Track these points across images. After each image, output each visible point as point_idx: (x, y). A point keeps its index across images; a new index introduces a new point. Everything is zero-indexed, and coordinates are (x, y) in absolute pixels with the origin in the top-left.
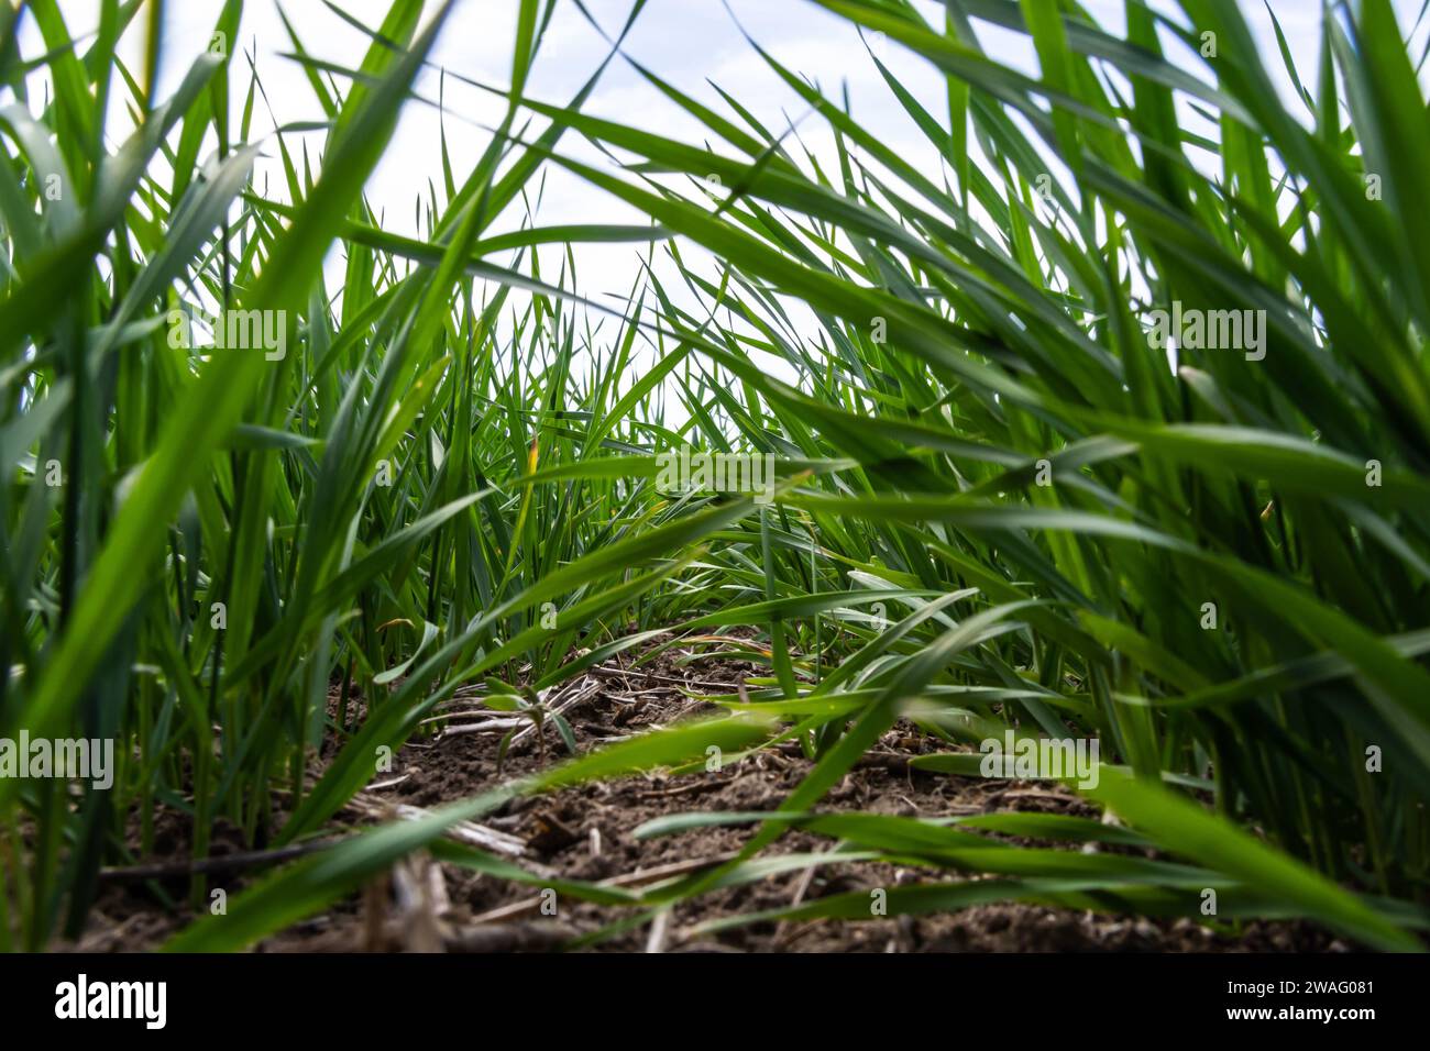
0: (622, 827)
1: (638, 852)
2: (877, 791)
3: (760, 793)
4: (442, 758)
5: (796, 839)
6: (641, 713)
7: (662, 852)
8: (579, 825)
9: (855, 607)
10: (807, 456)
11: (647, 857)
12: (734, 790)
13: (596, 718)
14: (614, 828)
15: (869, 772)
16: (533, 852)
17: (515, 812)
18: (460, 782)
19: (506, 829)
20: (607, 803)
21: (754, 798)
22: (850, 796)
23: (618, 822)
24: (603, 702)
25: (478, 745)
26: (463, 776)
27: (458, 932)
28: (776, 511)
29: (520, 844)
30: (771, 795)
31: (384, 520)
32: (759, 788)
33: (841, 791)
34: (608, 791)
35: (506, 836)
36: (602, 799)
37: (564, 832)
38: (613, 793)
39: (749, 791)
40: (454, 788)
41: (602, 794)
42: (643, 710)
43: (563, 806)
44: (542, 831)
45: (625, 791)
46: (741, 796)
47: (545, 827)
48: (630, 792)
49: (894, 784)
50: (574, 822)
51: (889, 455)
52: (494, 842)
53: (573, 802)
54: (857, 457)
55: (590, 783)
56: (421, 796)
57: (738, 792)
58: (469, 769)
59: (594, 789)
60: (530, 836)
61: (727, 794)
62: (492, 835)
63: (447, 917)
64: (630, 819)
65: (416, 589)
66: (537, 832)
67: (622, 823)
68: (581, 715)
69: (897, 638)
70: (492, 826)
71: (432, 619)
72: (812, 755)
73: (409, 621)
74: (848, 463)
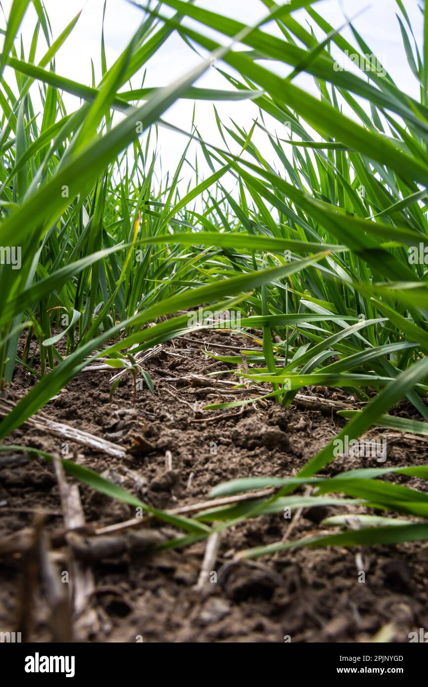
0: (180, 444)
1: (191, 463)
2: (316, 425)
3: (259, 429)
4: (78, 382)
5: (279, 459)
6: (184, 364)
7: (204, 464)
8: (156, 440)
9: (310, 323)
10: (275, 236)
11: (197, 466)
12: (245, 425)
13: (160, 364)
14: (176, 444)
15: (310, 413)
16: (130, 457)
17: (120, 429)
18: (89, 403)
19: (114, 440)
20: (172, 427)
21: (256, 432)
22: (304, 429)
23: (179, 440)
24: (164, 355)
25: (97, 375)
26: (90, 399)
27: (87, 543)
28: (252, 260)
29: (122, 451)
30: (266, 431)
31: (55, 252)
32: (259, 426)
33: (299, 426)
34: (172, 418)
35: (115, 445)
36: (168, 423)
37: (148, 445)
38: (174, 420)
39: (254, 427)
40: (85, 406)
41: (169, 420)
42: (185, 362)
43: (148, 429)
44: (136, 445)
45: (181, 420)
46: (248, 430)
47: (137, 443)
48: (185, 420)
49: (325, 421)
50: (153, 439)
51: (369, 246)
52: (107, 448)
53: (153, 426)
54: (348, 246)
55: (162, 413)
56: (66, 411)
57: (247, 427)
58: (94, 396)
59: (164, 417)
60: (129, 447)
61: (240, 427)
62: (107, 444)
63: (80, 531)
64: (185, 439)
65: (69, 291)
66: (133, 445)
67: (181, 441)
68: (152, 363)
69: (335, 342)
70: (107, 439)
71: (77, 308)
72: (281, 402)
73: (65, 308)
74: (344, 249)
